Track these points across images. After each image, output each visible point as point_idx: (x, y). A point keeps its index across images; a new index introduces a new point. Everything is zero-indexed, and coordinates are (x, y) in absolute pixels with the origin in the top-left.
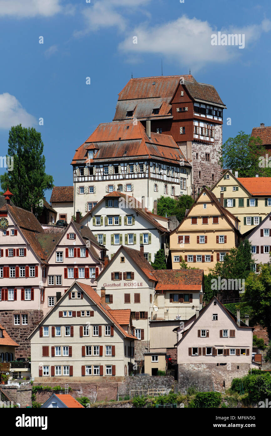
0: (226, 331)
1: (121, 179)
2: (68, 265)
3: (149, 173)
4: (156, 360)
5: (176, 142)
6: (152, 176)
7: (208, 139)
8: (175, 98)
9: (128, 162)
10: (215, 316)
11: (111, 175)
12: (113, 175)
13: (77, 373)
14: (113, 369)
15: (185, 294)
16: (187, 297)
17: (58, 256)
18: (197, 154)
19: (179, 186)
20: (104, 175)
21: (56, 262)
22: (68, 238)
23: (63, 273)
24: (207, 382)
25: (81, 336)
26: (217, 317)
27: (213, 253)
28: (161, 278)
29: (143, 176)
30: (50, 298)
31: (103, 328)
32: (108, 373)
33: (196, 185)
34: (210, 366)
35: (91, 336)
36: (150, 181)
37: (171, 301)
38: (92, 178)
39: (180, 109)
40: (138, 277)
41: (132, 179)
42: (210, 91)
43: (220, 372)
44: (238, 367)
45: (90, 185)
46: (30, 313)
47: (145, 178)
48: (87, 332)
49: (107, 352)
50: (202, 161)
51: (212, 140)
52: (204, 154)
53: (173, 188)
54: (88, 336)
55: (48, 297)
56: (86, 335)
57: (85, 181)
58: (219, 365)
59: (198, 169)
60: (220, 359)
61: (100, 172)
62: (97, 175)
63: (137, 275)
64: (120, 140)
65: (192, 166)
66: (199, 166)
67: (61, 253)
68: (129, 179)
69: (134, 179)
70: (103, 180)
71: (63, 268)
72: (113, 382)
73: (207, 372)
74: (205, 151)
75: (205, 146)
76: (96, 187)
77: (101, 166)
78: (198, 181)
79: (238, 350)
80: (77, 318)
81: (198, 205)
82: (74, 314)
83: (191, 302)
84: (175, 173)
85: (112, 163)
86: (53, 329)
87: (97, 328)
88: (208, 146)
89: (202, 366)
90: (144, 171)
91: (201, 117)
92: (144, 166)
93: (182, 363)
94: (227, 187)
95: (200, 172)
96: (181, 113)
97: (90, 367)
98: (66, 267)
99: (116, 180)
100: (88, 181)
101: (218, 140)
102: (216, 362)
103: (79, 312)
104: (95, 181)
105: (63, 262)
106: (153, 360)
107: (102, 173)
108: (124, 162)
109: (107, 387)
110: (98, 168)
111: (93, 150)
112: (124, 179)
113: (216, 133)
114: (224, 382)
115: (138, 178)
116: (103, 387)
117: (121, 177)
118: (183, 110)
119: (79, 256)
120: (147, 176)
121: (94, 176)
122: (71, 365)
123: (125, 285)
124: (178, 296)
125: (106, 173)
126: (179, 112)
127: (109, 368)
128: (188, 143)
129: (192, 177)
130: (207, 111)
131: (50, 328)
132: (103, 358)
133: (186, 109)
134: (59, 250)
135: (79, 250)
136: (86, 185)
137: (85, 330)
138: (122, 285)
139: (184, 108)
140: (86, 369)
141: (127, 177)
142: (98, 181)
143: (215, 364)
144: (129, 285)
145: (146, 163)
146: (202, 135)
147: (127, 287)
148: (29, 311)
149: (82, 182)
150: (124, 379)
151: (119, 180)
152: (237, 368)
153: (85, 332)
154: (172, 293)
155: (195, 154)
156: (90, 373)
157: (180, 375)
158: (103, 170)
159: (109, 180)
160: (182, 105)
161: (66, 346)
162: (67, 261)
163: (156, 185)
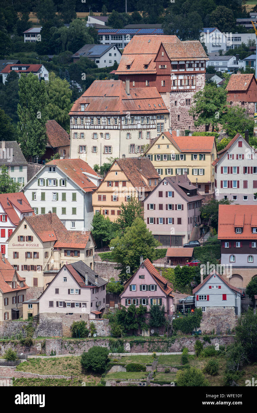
0: (72, 290)
1: (102, 129)
3: (121, 125)
4: (31, 307)
5: (159, 93)
6: (124, 127)
7: (188, 87)
8: (158, 58)
9: (106, 116)
10: (65, 279)
11: (95, 125)
12: (97, 125)
15: (75, 251)
16: (76, 252)
18: (176, 102)
19: (156, 130)
20: (90, 125)
24: (59, 327)
28: (60, 237)
33: (174, 127)
34: (62, 315)
36: (122, 132)
37: (65, 256)
38: (83, 126)
39: (161, 66)
40: (36, 240)
41: (109, 129)
42: (194, 47)
44: (81, 316)
45: (81, 132)
47: (118, 129)
50: (182, 107)
51: (193, 87)
52: (185, 101)
53: (148, 133)
57: (78, 129)
58: (68, 314)
59: (177, 113)
60: (69, 309)
61: (88, 122)
62: (86, 124)
63: (35, 238)
65: (170, 113)
66: (178, 111)
68: (107, 129)
69: (111, 129)
70: (90, 129)
73: (59, 320)
74: (185, 98)
75: (185, 94)
76: (86, 134)
77: (89, 118)
78: (176, 124)
79: (80, 304)
81: (111, 172)
83: (79, 256)
84: (150, 121)
85: (96, 116)
88: (189, 93)
90: (118, 123)
91: (179, 72)
92: (118, 119)
93: (42, 312)
94: (162, 145)
95: (179, 116)
96: (162, 70)
99: (99, 129)
100: (80, 129)
101: (200, 87)
102: (66, 313)
104: (84, 129)
106: (29, 307)
108: (104, 116)
110: (87, 119)
111: (84, 104)
112: (104, 129)
113: (197, 81)
114: (71, 326)
115: (113, 129)
117: (102, 127)
120: (119, 128)
123: (27, 245)
124: (70, 252)
125: (92, 123)
128: (167, 94)
129: (170, 121)
130: (187, 66)
133: (166, 67)
136: (79, 132)
138: (25, 245)
139: (164, 66)
141: (106, 128)
142: (87, 129)
143: (65, 314)
144: (30, 245)
145: (118, 117)
146: (181, 85)
147: (29, 247)
149: (76, 129)
151: (100, 129)
154: (65, 249)
155: (173, 102)
158: (90, 121)
159: (94, 129)
160: (163, 64)
163: (128, 134)
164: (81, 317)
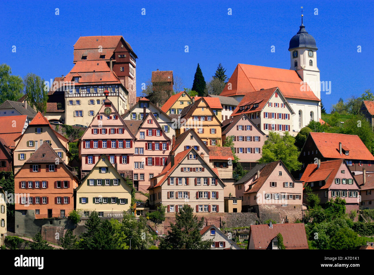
0: (287, 183)
1: (99, 96)
2: (148, 141)
3: (119, 93)
4: (236, 202)
6: (120, 95)
7: (132, 76)
8: (117, 49)
9: (104, 85)
10: (280, 173)
11: (91, 94)
14: (217, 208)
15: (223, 163)
16: (225, 164)
17: (141, 134)
21: (140, 139)
22: (148, 123)
23: (144, 146)
25: (196, 185)
26: (281, 174)
27: (207, 139)
29: (115, 95)
30: (136, 163)
31: (211, 179)
32: (213, 210)
34: (278, 206)
35: (202, 185)
36: (119, 98)
37: (215, 167)
38: (79, 95)
39: (121, 56)
43: (284, 210)
45: (77, 100)
46: (126, 172)
47: (116, 96)
48: (200, 182)
49: (213, 196)
50: (131, 90)
54: (200, 185)
55: (134, 162)
56: (199, 184)
57: (73, 97)
58: (283, 205)
61: (84, 91)
62: (82, 93)
64: (94, 71)
65: (129, 92)
67: (144, 133)
70: (86, 97)
71: (144, 143)
72: (217, 216)
73: (276, 210)
74: (131, 83)
76: (82, 101)
77: (85, 87)
79: (294, 196)
80: (193, 172)
81: (198, 109)
82: (191, 170)
83: (228, 168)
85: (93, 86)
86: (177, 180)
87: (207, 179)
89: (273, 206)
90: (116, 91)
91: (131, 62)
92: (116, 88)
93: (260, 204)
94: (184, 102)
96: (121, 59)
97: (201, 206)
98: (146, 142)
99: (96, 96)
100: (75, 97)
103: (194, 169)
104: (80, 97)
105: (144, 139)
106: (234, 202)
107: (86, 92)
108: (101, 85)
109: (213, 220)
110: (83, 89)
111: (78, 77)
112: (101, 96)
113: (134, 73)
114: (286, 217)
115: (111, 96)
116: (211, 220)
118: (123, 57)
119: (155, 135)
121: (80, 94)
122: (189, 204)
124: (218, 163)
125: (88, 92)
126: (120, 58)
127: (214, 207)
128: (126, 77)
129: (129, 98)
131: (175, 179)
132: (211, 200)
134: (141, 130)
135: (155, 131)
136: (74, 99)
137: (198, 181)
139: (124, 55)
140: (199, 207)
141: (103, 95)
142: (83, 97)
143: (281, 205)
145: (116, 86)
146: (131, 73)
148: (126, 171)
149: (71, 97)
150: (225, 214)
152: (294, 208)
153: (198, 182)
154: (215, 161)
156: (202, 210)
157: (261, 212)
159: (91, 96)
160: (122, 54)
161: (185, 191)
162: (148, 138)
164: (295, 208)
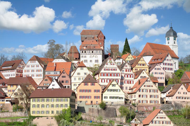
8: (99, 35)
9: (96, 50)
13: (149, 102)
14: (158, 102)
17: (123, 71)
29: (100, 54)
31: (155, 90)
49: (156, 97)
54: (151, 92)
58: (183, 102)
61: (88, 52)
64: (92, 44)
68: (96, 54)
80: (148, 87)
85: (91, 50)
86: (142, 90)
89: (179, 102)
93: (174, 101)
98: (125, 74)
104: (86, 54)
118: (101, 38)
122: (147, 100)
135: (128, 70)
145: (101, 51)
149: (83, 54)
150: (160, 105)
157: (175, 104)
159: (91, 54)
